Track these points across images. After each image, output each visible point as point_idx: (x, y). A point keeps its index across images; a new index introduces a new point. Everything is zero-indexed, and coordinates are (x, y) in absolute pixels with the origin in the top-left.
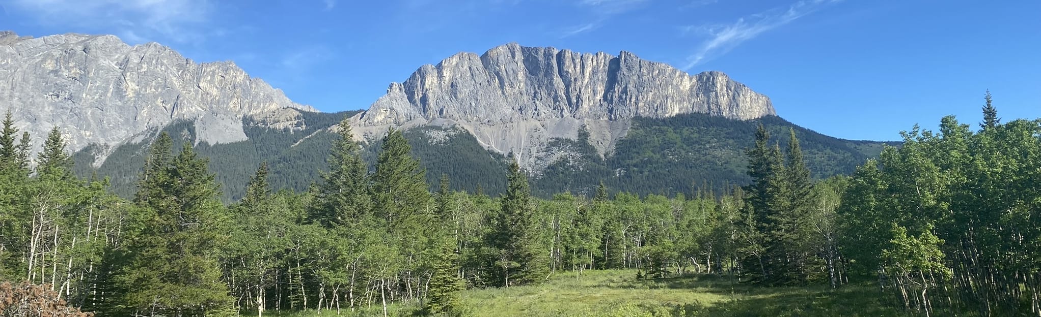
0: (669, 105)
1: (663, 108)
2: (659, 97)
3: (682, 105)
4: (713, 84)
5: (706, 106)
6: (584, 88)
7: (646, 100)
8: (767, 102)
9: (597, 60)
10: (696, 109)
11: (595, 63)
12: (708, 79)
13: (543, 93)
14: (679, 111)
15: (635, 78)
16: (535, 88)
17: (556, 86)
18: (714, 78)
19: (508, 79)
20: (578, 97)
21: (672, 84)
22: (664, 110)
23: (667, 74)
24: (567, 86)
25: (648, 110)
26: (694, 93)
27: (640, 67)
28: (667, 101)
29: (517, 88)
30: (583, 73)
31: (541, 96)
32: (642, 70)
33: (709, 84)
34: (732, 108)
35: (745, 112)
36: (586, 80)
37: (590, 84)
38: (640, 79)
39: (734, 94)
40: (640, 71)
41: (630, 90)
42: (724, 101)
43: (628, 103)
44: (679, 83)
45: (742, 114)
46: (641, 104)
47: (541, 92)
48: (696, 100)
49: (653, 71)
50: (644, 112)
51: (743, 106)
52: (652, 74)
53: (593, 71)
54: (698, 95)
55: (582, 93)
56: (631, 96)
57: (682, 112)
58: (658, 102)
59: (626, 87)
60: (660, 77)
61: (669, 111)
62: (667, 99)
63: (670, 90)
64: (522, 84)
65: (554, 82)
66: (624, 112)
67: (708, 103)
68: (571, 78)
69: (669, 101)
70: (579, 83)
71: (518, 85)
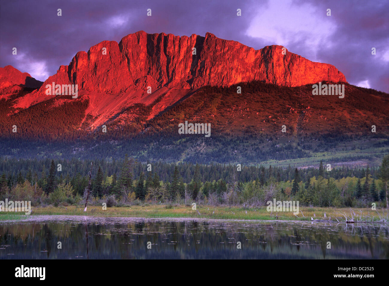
0: (234, 75)
1: (228, 78)
2: (226, 69)
3: (244, 75)
4: (271, 56)
5: (265, 75)
6: (178, 64)
7: (217, 72)
8: (329, 69)
9: (191, 42)
10: (257, 78)
11: (189, 43)
12: (268, 52)
13: (154, 69)
14: (242, 80)
15: (212, 54)
16: (150, 65)
17: (161, 63)
18: (272, 52)
19: (133, 59)
20: (173, 71)
21: (238, 58)
22: (228, 80)
23: (235, 50)
24: (168, 62)
25: (217, 80)
26: (258, 65)
27: (216, 45)
28: (232, 73)
29: (139, 66)
30: (179, 51)
31: (153, 71)
32: (216, 48)
33: (268, 57)
34: (287, 76)
35: (297, 79)
36: (181, 58)
37: (183, 60)
38: (215, 55)
39: (289, 64)
40: (215, 48)
41: (207, 64)
42: (279, 70)
43: (204, 75)
44: (245, 57)
45: (295, 81)
46: (212, 75)
47: (153, 68)
48: (258, 71)
49: (224, 48)
50: (213, 82)
51: (296, 74)
52: (223, 51)
53: (187, 50)
54: (260, 66)
55: (176, 68)
56: (207, 68)
57: (244, 81)
58: (225, 73)
59: (204, 61)
60: (229, 53)
61: (233, 80)
62: (232, 70)
63: (236, 63)
64: (142, 63)
65: (160, 61)
66: (200, 82)
67: (267, 73)
68: (171, 57)
69: (234, 72)
70: (175, 60)
71: (139, 64)
